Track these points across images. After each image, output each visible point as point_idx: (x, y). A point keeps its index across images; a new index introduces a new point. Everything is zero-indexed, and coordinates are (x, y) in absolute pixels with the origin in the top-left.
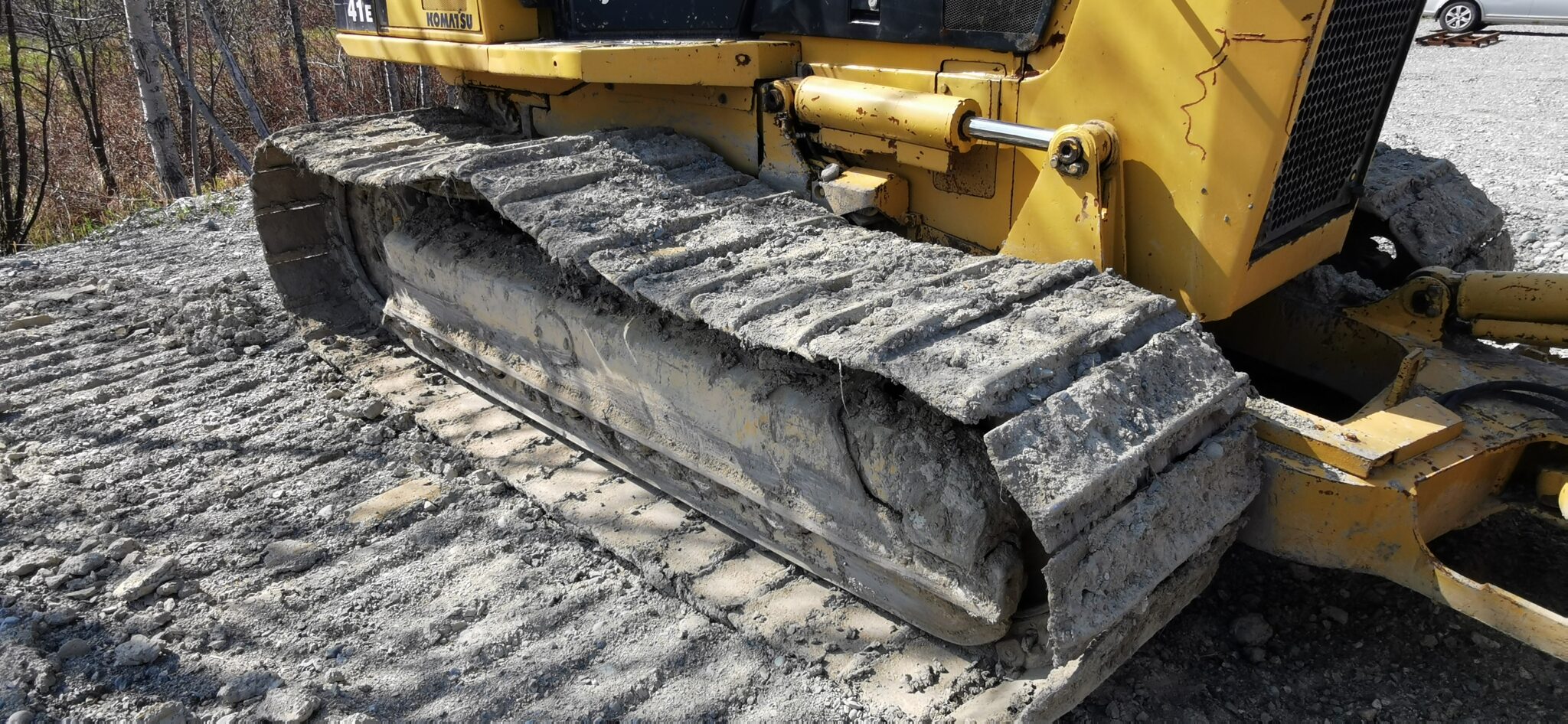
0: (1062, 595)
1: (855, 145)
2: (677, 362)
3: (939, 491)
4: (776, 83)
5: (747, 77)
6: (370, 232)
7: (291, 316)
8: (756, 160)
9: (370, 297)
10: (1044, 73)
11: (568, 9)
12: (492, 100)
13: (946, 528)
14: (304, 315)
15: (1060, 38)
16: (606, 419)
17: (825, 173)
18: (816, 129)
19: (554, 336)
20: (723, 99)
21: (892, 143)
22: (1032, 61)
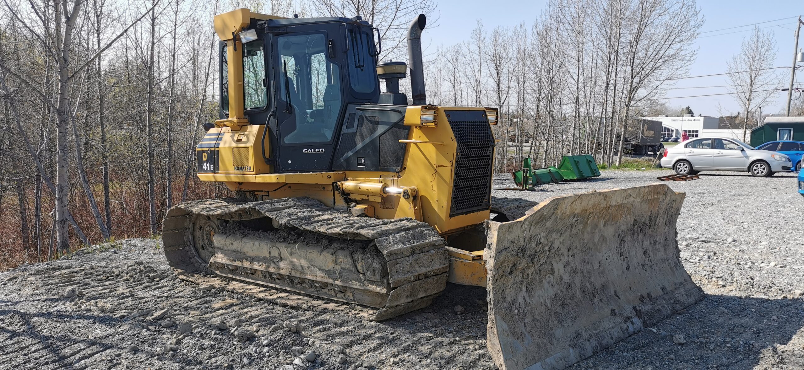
0: (391, 271)
1: (359, 198)
2: (311, 251)
3: (372, 264)
4: (338, 183)
5: (330, 181)
6: (201, 240)
7: (172, 268)
8: (333, 204)
9: (200, 261)
10: (403, 177)
11: (279, 165)
12: (248, 194)
13: (374, 273)
14: (176, 268)
15: (405, 168)
16: (290, 273)
17: (352, 205)
18: (349, 194)
19: (275, 253)
20: (324, 188)
21: (368, 196)
22: (400, 174)
